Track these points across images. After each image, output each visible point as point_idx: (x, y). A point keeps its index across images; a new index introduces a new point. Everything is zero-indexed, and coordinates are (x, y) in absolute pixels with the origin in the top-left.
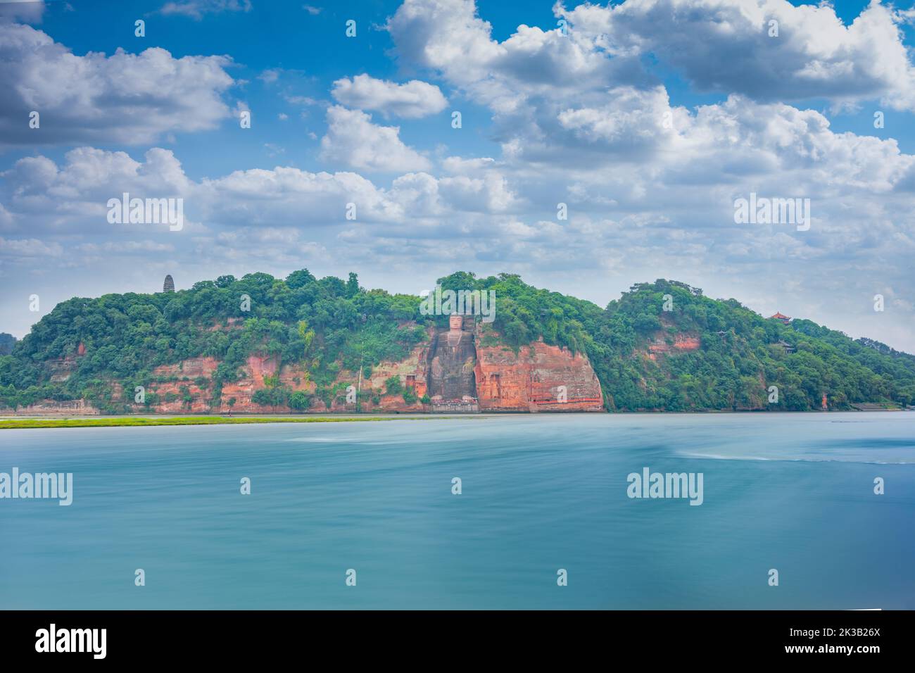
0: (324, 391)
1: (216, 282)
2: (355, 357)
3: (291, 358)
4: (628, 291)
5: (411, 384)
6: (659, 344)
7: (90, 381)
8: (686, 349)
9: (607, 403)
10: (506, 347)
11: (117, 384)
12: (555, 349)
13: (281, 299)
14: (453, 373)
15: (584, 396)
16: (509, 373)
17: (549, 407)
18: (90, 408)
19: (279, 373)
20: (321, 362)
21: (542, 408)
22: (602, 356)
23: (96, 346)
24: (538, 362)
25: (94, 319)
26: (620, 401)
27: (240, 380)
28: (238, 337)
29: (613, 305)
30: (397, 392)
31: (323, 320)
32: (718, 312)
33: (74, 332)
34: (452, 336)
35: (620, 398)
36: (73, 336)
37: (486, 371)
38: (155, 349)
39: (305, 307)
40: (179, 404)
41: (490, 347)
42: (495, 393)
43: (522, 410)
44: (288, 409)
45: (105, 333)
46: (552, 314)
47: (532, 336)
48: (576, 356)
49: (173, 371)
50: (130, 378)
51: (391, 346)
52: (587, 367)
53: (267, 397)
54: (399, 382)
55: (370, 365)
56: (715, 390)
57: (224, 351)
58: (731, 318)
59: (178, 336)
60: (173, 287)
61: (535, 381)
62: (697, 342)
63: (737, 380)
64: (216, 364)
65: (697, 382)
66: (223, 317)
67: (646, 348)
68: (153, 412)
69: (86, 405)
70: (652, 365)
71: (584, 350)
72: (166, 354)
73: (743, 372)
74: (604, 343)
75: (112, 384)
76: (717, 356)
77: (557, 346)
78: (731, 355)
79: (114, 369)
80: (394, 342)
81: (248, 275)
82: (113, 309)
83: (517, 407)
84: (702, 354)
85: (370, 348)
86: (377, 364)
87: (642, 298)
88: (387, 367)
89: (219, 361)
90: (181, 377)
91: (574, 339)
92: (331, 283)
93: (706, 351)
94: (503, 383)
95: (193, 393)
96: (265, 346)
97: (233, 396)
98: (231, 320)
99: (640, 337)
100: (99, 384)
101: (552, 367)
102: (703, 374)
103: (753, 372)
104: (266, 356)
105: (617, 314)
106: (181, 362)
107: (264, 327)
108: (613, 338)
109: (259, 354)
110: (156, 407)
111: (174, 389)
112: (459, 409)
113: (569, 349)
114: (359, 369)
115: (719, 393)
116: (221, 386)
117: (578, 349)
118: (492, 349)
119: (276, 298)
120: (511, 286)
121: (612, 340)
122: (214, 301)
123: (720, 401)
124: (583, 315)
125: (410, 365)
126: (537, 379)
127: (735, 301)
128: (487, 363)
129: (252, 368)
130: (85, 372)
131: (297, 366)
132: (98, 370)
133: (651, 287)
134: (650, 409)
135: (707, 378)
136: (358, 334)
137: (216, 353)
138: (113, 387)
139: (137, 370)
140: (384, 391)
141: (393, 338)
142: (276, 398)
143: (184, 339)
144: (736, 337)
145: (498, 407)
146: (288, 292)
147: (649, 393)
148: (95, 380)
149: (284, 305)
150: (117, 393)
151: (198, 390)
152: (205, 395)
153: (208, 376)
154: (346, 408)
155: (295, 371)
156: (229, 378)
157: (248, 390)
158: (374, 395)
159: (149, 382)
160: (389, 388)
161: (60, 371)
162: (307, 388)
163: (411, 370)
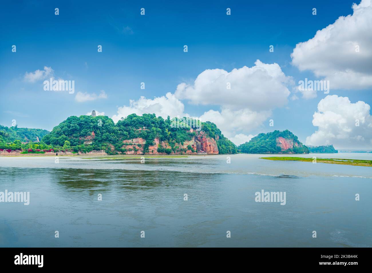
0: (173, 148)
2: (179, 139)
3: (164, 139)
5: (193, 147)
11: (112, 145)
13: (157, 122)
18: (105, 153)
19: (161, 143)
20: (172, 140)
27: (154, 145)
30: (190, 149)
36: (90, 129)
37: (208, 144)
40: (133, 152)
41: (208, 138)
42: (210, 150)
44: (166, 154)
49: (130, 142)
50: (117, 144)
51: (187, 137)
53: (160, 150)
54: (190, 146)
59: (131, 131)
66: (142, 126)
68: (125, 154)
69: (104, 152)
75: (110, 145)
79: (110, 140)
85: (182, 137)
86: (184, 142)
88: (187, 142)
89: (143, 139)
90: (133, 144)
94: (211, 147)
95: (137, 148)
96: (158, 136)
97: (152, 150)
98: (144, 127)
100: (106, 146)
101: (214, 143)
106: (132, 139)
109: (157, 138)
111: (131, 147)
112: (203, 154)
113: (214, 139)
114: (180, 143)
116: (148, 147)
128: (208, 142)
129: (156, 141)
130: (99, 141)
131: (166, 141)
132: (105, 141)
137: (144, 137)
138: (111, 147)
139: (118, 141)
140: (187, 149)
142: (162, 150)
143: (133, 132)
145: (210, 153)
148: (104, 144)
149: (158, 124)
150: (113, 148)
151: (139, 148)
152: (141, 149)
153: (141, 144)
154: (179, 153)
155: (165, 143)
156: (152, 145)
157: (156, 148)
158: (184, 150)
159: (123, 145)
160: (188, 148)
161: (87, 140)
162: (169, 148)
163: (193, 143)
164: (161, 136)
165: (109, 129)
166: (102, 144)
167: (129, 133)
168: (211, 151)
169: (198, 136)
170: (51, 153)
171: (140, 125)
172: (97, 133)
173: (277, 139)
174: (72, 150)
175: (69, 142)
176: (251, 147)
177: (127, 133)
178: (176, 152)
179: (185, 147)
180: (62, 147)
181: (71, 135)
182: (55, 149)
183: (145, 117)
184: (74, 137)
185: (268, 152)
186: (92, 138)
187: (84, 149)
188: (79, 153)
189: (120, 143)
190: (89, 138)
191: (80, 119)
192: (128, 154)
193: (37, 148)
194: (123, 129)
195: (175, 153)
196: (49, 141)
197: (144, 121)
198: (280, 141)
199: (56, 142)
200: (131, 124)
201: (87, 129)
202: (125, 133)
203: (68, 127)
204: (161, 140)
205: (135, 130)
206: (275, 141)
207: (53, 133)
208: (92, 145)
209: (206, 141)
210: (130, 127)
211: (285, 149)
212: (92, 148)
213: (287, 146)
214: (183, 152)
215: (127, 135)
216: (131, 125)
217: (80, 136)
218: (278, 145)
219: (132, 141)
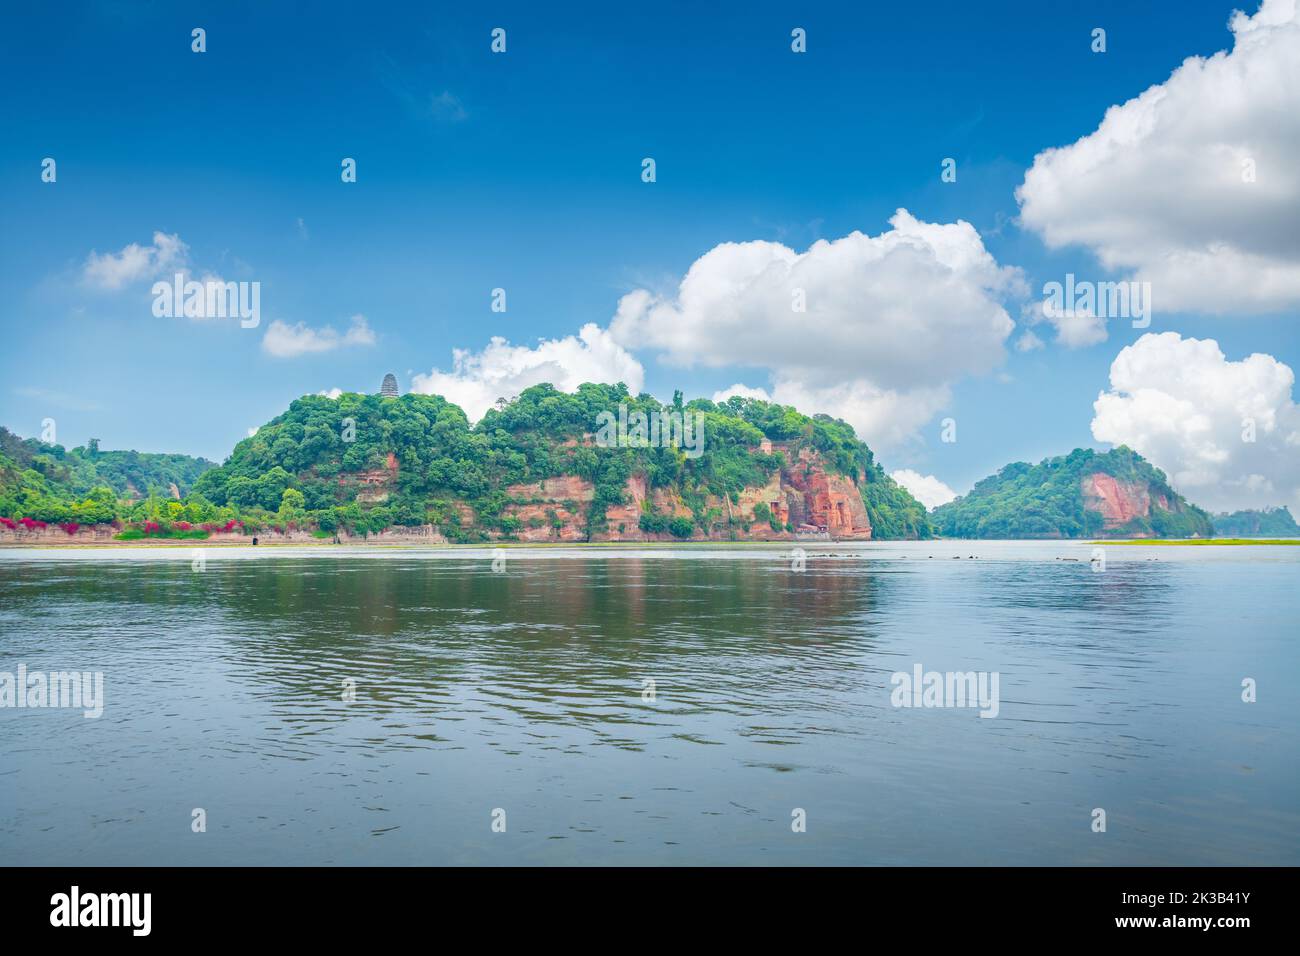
0: (699, 517)
2: (719, 482)
3: (667, 480)
5: (776, 511)
11: (464, 507)
12: (849, 480)
16: (847, 501)
18: (437, 536)
19: (652, 496)
20: (693, 485)
25: (409, 426)
27: (626, 504)
30: (766, 519)
36: (379, 444)
37: (833, 499)
38: (504, 465)
40: (546, 530)
41: (832, 475)
42: (840, 522)
44: (672, 537)
45: (426, 443)
49: (532, 492)
50: (483, 500)
51: (752, 471)
53: (649, 524)
54: (766, 508)
55: (735, 490)
57: (596, 471)
59: (533, 452)
64: (580, 484)
68: (515, 540)
69: (434, 530)
72: (522, 472)
75: (458, 507)
77: (851, 477)
79: (457, 488)
85: (731, 472)
86: (741, 491)
88: (751, 493)
89: (583, 481)
90: (546, 499)
94: (845, 511)
95: (561, 518)
96: (641, 467)
97: (621, 521)
98: (586, 436)
100: (443, 506)
106: (543, 481)
109: (639, 476)
110: (518, 534)
111: (538, 512)
113: (855, 482)
114: (724, 494)
116: (605, 510)
122: (568, 412)
125: (772, 491)
128: (833, 491)
129: (632, 490)
130: (416, 490)
131: (670, 491)
132: (436, 489)
137: (587, 472)
138: (461, 510)
139: (489, 490)
140: (753, 519)
142: (656, 524)
143: (545, 455)
145: (843, 535)
148: (435, 501)
150: (468, 518)
151: (567, 514)
152: (576, 520)
153: (576, 498)
154: (722, 536)
155: (668, 494)
156: (618, 501)
157: (635, 514)
158: (744, 522)
159: (506, 504)
160: (756, 515)
161: (368, 488)
162: (684, 514)
163: (774, 497)
164: (652, 468)
165: (451, 442)
166: (428, 501)
167: (531, 460)
168: (843, 525)
169: (794, 470)
170: (233, 536)
171: (572, 426)
172: (407, 457)
173: (1088, 483)
174: (313, 524)
175: (299, 494)
176: (981, 514)
177: (523, 457)
178: (710, 530)
179: (746, 510)
180: (273, 514)
181: (306, 466)
182: (248, 520)
183: (590, 394)
184: (318, 475)
185: (1053, 531)
186: (386, 478)
187: (360, 522)
188: (339, 535)
189: (496, 498)
190: (376, 478)
191: (338, 407)
192: (526, 540)
193: (179, 518)
194: (504, 443)
195: (707, 534)
196: (223, 491)
197: (584, 413)
198: (1099, 489)
199: (250, 498)
200: (537, 421)
201: (366, 445)
202: (514, 456)
203: (293, 437)
204: (654, 483)
205: (553, 448)
206: (1078, 491)
207: (237, 463)
208: (388, 504)
209: (824, 486)
210: (531, 435)
211: (1120, 519)
212: (388, 516)
213: (1128, 509)
214: (740, 531)
215: (520, 467)
216: (537, 425)
217: (342, 470)
218: (1090, 506)
219: (543, 487)
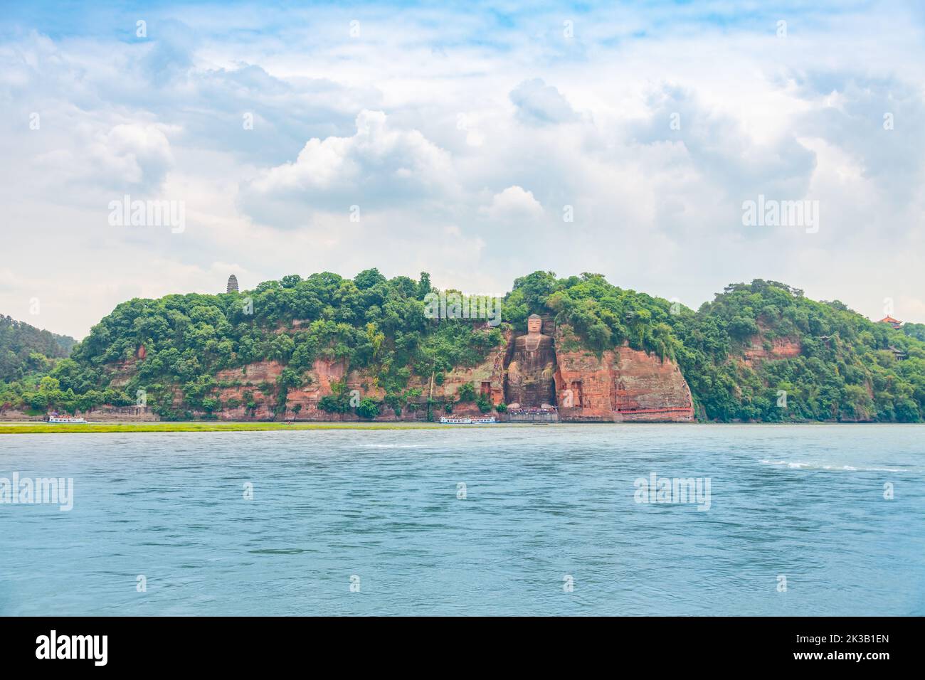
0: (393, 397)
1: (281, 282)
2: (427, 362)
3: (359, 362)
4: (722, 292)
5: (486, 391)
6: (756, 349)
7: (151, 385)
8: (785, 355)
9: (698, 413)
10: (588, 352)
11: (178, 390)
12: (642, 354)
13: (349, 300)
14: (531, 380)
15: (673, 406)
16: (591, 379)
17: (635, 417)
18: (150, 414)
19: (347, 379)
20: (390, 367)
21: (627, 418)
22: (693, 362)
23: (158, 349)
24: (624, 368)
25: (154, 321)
26: (712, 411)
27: (306, 385)
28: (304, 340)
29: (706, 307)
30: (471, 400)
31: (392, 322)
32: (821, 315)
33: (134, 334)
34: (531, 340)
35: (713, 407)
36: (133, 338)
37: (567, 378)
38: (217, 352)
39: (375, 309)
40: (242, 411)
41: (571, 352)
42: (577, 402)
43: (606, 420)
44: (356, 417)
45: (166, 336)
46: (639, 316)
47: (616, 340)
48: (664, 362)
49: (236, 376)
50: (191, 383)
51: (465, 350)
52: (676, 374)
53: (334, 404)
54: (473, 389)
55: (442, 371)
56: (817, 400)
57: (288, 355)
58: (836, 321)
59: (242, 339)
60: (236, 287)
61: (620, 389)
62: (798, 348)
63: (842, 389)
64: (280, 368)
65: (798, 391)
66: (288, 319)
67: (741, 354)
68: (215, 419)
69: (146, 410)
70: (749, 372)
71: (674, 356)
72: (229, 358)
73: (848, 380)
74: (696, 348)
75: (173, 389)
76: (819, 363)
77: (644, 351)
78: (835, 361)
79: (175, 372)
80: (468, 346)
81: (315, 275)
82: (174, 311)
83: (600, 416)
84: (803, 360)
85: (442, 353)
86: (450, 370)
87: (738, 299)
88: (460, 373)
89: (284, 366)
90: (244, 382)
91: (663, 343)
92: (401, 283)
93: (807, 358)
94: (585, 391)
95: (257, 399)
96: (332, 350)
97: (298, 402)
98: (296, 323)
99: (735, 341)
100: (159, 389)
101: (637, 375)
102: (804, 382)
103: (859, 381)
104: (333, 360)
105: (710, 317)
106: (244, 366)
107: (331, 330)
108: (706, 342)
109: (325, 358)
110: (218, 414)
111: (237, 395)
112: (537, 418)
113: (657, 354)
114: (431, 375)
115: (821, 403)
116: (286, 392)
117: (667, 355)
118: (572, 355)
119: (343, 300)
120: (594, 287)
121: (704, 345)
122: (279, 301)
123: (822, 412)
124: (673, 318)
125: (485, 370)
126: (622, 386)
127: (840, 303)
128: (567, 369)
129: (318, 372)
130: (145, 376)
131: (366, 372)
132: (159, 374)
133: (747, 288)
134: (745, 418)
135: (808, 386)
136: (431, 338)
137: (281, 357)
138: (173, 393)
139: (199, 375)
140: (458, 398)
141: (467, 342)
142: (343, 405)
143: (248, 342)
144: (841, 342)
145: (580, 417)
146: (356, 292)
147: (745, 403)
148: (157, 385)
149: (352, 307)
150: (177, 400)
151: (262, 396)
152: (270, 401)
153: (272, 381)
155: (363, 376)
156: (298, 383)
157: (315, 396)
158: (445, 403)
159: (211, 388)
160: (462, 396)
161: (119, 375)
162: (377, 396)
163: (486, 376)
167: (236, 347)
168: (580, 406)
171: (283, 314)
177: (230, 345)
178: (403, 411)
192: (224, 419)
194: (222, 334)
195: (398, 414)
197: (292, 302)
201: (124, 339)
202: (224, 344)
204: (351, 365)
205: (264, 335)
214: (440, 412)
215: (225, 354)
217: (106, 361)
219: (244, 372)
